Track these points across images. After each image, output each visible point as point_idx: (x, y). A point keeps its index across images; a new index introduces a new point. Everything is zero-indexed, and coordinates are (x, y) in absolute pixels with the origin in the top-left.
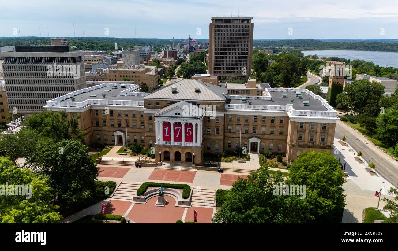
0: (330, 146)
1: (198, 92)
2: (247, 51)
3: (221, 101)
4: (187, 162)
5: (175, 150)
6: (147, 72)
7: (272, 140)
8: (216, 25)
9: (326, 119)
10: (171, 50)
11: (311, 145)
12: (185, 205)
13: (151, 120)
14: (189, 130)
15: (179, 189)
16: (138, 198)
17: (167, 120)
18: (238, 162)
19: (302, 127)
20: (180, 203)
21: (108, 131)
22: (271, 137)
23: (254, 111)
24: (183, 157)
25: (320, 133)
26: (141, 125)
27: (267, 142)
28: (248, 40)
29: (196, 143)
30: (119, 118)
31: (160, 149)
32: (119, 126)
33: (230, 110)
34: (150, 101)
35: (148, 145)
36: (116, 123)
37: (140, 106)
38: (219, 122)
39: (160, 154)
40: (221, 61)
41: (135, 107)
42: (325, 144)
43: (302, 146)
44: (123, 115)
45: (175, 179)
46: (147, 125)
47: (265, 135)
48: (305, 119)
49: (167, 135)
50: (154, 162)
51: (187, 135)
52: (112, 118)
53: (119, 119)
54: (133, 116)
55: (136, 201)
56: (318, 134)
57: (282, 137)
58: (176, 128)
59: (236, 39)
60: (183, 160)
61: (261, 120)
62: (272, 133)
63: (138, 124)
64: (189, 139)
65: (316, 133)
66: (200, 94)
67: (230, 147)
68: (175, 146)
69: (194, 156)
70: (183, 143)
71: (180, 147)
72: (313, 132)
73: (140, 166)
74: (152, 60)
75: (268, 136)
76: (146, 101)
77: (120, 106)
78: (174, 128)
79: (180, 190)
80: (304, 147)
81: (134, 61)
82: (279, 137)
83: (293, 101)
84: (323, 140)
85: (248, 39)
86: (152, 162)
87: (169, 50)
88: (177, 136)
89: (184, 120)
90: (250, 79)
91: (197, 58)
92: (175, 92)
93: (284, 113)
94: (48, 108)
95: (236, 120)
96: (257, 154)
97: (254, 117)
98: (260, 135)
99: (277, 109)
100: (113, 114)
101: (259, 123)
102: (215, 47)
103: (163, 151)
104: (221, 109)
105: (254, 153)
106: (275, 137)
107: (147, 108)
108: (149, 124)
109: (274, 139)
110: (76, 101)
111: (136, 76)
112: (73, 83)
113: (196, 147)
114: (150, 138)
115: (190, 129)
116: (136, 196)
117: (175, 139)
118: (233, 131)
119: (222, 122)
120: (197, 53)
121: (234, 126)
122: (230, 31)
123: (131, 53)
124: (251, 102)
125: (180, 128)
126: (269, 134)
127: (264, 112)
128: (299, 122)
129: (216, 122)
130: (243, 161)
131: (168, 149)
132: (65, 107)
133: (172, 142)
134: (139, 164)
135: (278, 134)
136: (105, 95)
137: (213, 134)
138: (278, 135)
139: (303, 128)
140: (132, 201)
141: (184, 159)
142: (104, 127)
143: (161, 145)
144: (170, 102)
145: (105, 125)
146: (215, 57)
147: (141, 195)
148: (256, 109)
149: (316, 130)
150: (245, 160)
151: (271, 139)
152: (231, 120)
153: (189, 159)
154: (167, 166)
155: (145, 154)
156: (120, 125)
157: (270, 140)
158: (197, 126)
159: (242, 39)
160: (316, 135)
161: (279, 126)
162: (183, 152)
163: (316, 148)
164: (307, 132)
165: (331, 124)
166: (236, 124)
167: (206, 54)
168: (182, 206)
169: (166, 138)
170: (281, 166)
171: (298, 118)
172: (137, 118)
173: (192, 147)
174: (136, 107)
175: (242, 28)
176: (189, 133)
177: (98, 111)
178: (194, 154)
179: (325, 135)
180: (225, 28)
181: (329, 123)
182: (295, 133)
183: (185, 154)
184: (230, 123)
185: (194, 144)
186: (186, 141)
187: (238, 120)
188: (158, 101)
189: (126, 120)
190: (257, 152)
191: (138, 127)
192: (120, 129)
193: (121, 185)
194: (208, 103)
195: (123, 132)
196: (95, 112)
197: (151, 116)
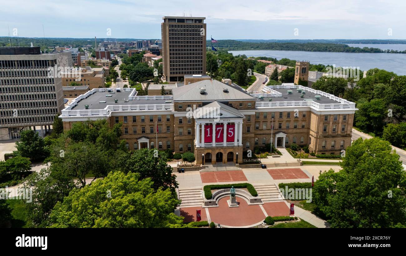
0: (349, 134)
1: (226, 91)
2: (202, 51)
3: (253, 99)
4: (229, 162)
5: (217, 151)
6: (95, 75)
7: (295, 134)
8: (170, 25)
9: (347, 111)
10: (104, 50)
11: (334, 135)
12: (257, 202)
13: (182, 123)
14: (230, 130)
15: (242, 188)
16: (210, 202)
17: (210, 121)
18: (273, 157)
19: (326, 119)
20: (252, 201)
21: (130, 139)
22: (295, 131)
23: (280, 107)
24: (225, 157)
25: (342, 123)
26: (167, 130)
27: (291, 136)
28: (202, 40)
29: (238, 142)
30: (143, 124)
31: (202, 151)
32: (143, 133)
33: (258, 108)
34: (181, 103)
35: (178, 149)
36: (139, 129)
37: (166, 109)
38: (250, 121)
39: (203, 157)
41: (161, 111)
42: (346, 133)
43: (327, 136)
44: (147, 122)
45: (228, 179)
46: (177, 128)
47: (290, 130)
48: (330, 111)
49: (209, 135)
50: (196, 166)
51: (229, 135)
52: (135, 124)
53: (143, 125)
54: (159, 121)
55: (208, 205)
56: (340, 125)
57: (305, 130)
58: (218, 129)
59: (190, 39)
60: (225, 160)
61: (285, 116)
62: (295, 127)
63: (164, 128)
64: (231, 139)
65: (338, 123)
66: (229, 93)
67: (257, 144)
68: (217, 148)
69: (237, 155)
70: (225, 143)
71: (222, 148)
72: (336, 123)
73: (183, 172)
74: (86, 62)
75: (292, 130)
76: (177, 104)
77: (144, 110)
78: (216, 130)
79: (244, 189)
80: (329, 137)
81: (68, 64)
82: (302, 131)
83: (303, 97)
84: (343, 129)
85: (202, 39)
86: (193, 165)
87: (101, 51)
88: (219, 137)
89: (227, 120)
91: (134, 59)
92: (203, 93)
93: (307, 107)
94: (65, 118)
95: (263, 117)
96: (284, 148)
97: (280, 113)
98: (285, 130)
99: (300, 105)
100: (136, 120)
101: (285, 118)
102: (170, 47)
103: (205, 153)
104: (253, 107)
105: (281, 148)
106: (298, 131)
107: (178, 111)
108: (179, 127)
109: (297, 133)
110: (90, 109)
111: (85, 80)
112: (54, 89)
113: (239, 146)
114: (180, 142)
115: (232, 129)
116: (206, 200)
117: (217, 140)
118: (260, 128)
119: (253, 120)
120: (132, 54)
121: (261, 123)
122: (185, 31)
123: (63, 55)
124: (271, 100)
125: (221, 128)
126: (293, 129)
127: (289, 108)
128: (325, 115)
129: (248, 121)
130: (277, 156)
131: (210, 151)
132: (85, 116)
133: (214, 144)
134: (182, 169)
135: (301, 127)
136: (117, 100)
137: (245, 132)
138: (301, 128)
139: (327, 120)
140: (204, 206)
141: (226, 160)
142: (125, 134)
143: (203, 147)
144: (202, 103)
145: (127, 132)
146: (170, 58)
147: (211, 199)
148: (282, 105)
149: (339, 121)
150: (277, 155)
151: (295, 133)
152: (259, 118)
153: (231, 158)
154: (211, 168)
155: (180, 158)
156: (143, 132)
157: (294, 134)
158: (239, 125)
159: (196, 39)
160: (338, 126)
161: (302, 120)
162: (225, 153)
163: (339, 137)
164: (331, 123)
165: (351, 114)
166: (263, 122)
167: (142, 54)
168: (255, 204)
169: (208, 140)
170: (310, 156)
171: (324, 111)
172: (163, 123)
173: (234, 146)
174: (163, 111)
175: (196, 29)
176: (231, 134)
177: (118, 117)
178: (237, 153)
179: (345, 125)
180: (179, 28)
181: (349, 114)
182: (321, 125)
183: (227, 155)
184: (258, 121)
185: (236, 143)
186: (227, 141)
187: (265, 117)
188: (190, 103)
189: (150, 125)
190: (283, 147)
191: (163, 132)
192: (144, 135)
193: (180, 192)
194: (240, 102)
195: (147, 138)
196: (115, 120)
197: (182, 120)
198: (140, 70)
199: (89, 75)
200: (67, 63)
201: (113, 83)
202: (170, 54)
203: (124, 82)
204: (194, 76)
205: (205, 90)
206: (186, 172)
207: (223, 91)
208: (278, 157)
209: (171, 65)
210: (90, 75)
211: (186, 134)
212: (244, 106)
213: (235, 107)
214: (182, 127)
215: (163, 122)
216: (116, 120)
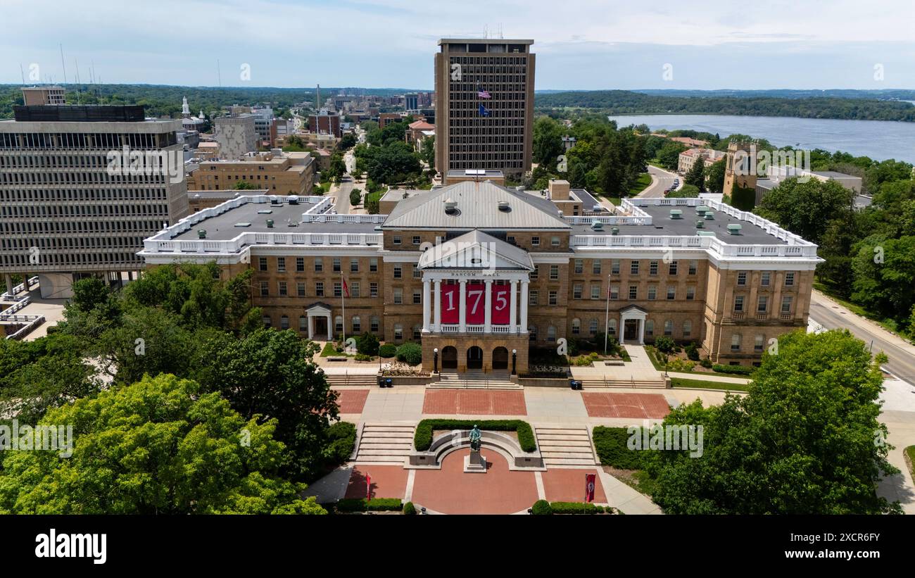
0: (801, 319)
1: (505, 209)
2: (523, 116)
3: (564, 228)
4: (496, 371)
5: (470, 344)
6: (290, 167)
7: (670, 314)
8: (451, 58)
9: (795, 263)
10: (326, 114)
11: (762, 319)
12: (532, 466)
13: (400, 276)
14: (501, 296)
15: (506, 430)
16: (422, 458)
17: (453, 274)
18: (606, 364)
19: (742, 282)
20: (519, 461)
21: (291, 307)
22: (669, 305)
23: (632, 248)
24: (488, 359)
25: (782, 292)
26: (372, 291)
27: (659, 318)
28: (523, 92)
29: (518, 326)
30: (318, 276)
31: (434, 343)
32: (318, 294)
33: (579, 248)
34: (397, 233)
35: (392, 335)
36: (310, 287)
37: (369, 245)
38: (557, 277)
39: (436, 355)
40: (464, 140)
41: (357, 249)
42: (792, 317)
43: (742, 322)
44: (328, 272)
45: (483, 409)
46: (391, 288)
47: (656, 303)
48: (752, 262)
49: (451, 308)
50: (420, 375)
51: (497, 308)
52: (302, 276)
53: (317, 279)
54: (352, 270)
55: (417, 464)
56: (777, 296)
57: (694, 306)
58: (471, 293)
59: (498, 90)
60: (487, 365)
61: (646, 270)
62: (671, 297)
63: (364, 287)
64: (501, 317)
65: (773, 293)
66: (510, 213)
67: (578, 332)
68: (469, 336)
69: (514, 356)
70: (488, 327)
71: (481, 336)
72: (766, 291)
73: (390, 385)
74: (285, 138)
75: (661, 303)
76: (389, 234)
77: (321, 246)
78: (467, 294)
79: (508, 432)
80: (748, 325)
81: (245, 143)
82: (686, 306)
83: (703, 226)
84: (786, 307)
85: (524, 90)
86: (414, 373)
87: (321, 115)
88: (474, 312)
90: (553, 180)
91: (389, 134)
92: (452, 211)
93: (699, 252)
94: (149, 256)
95: (591, 271)
96: (640, 345)
97: (633, 262)
98: (645, 303)
99: (683, 244)
100: (303, 266)
101: (644, 275)
102: (451, 107)
103: (442, 347)
104: (563, 246)
105: (633, 344)
106: (677, 306)
107: (391, 250)
108: (395, 286)
109: (674, 311)
110: (208, 239)
111: (266, 177)
112: (165, 195)
113: (519, 334)
114: (397, 319)
115: (505, 293)
116: (414, 452)
117: (470, 319)
118: (584, 296)
119: (564, 277)
120: (386, 122)
121: (587, 284)
122: (485, 72)
123: (236, 123)
124: (618, 231)
125: (480, 292)
126: (665, 300)
127: (655, 251)
128: (737, 271)
129: (552, 277)
130: (616, 362)
131: (453, 343)
132: (191, 254)
133: (462, 327)
134: (388, 379)
135: (685, 298)
136: (273, 222)
137: (544, 304)
138: (684, 301)
139: (744, 283)
140: (407, 465)
141: (490, 364)
142: (281, 297)
143: (436, 334)
144: (445, 233)
145: (283, 292)
146: (451, 131)
147: (427, 450)
148: (637, 244)
149: (774, 286)
150: (619, 360)
151: (669, 311)
152: (581, 272)
153: (502, 362)
154: (453, 380)
155: (391, 356)
156: (320, 292)
157: (667, 314)
158: (519, 286)
159: (510, 90)
160: (772, 299)
161: (687, 282)
162: (488, 349)
163: (773, 325)
164: (754, 291)
165: (805, 272)
166: (592, 281)
167: (407, 123)
168: (526, 469)
169: (450, 317)
170: (699, 368)
171: (736, 262)
172: (363, 274)
173: (508, 334)
174: (361, 249)
175: (511, 65)
176: (501, 304)
177: (266, 259)
178: (514, 351)
179: (790, 298)
180: (472, 65)
181: (800, 271)
182: (729, 294)
183: (492, 352)
184: (579, 279)
185: (512, 328)
186: (493, 322)
187: (597, 271)
188: (418, 233)
189: (334, 279)
190: (639, 342)
191: (363, 296)
192: (320, 300)
193: (366, 429)
194: (534, 234)
195: (328, 306)
196: (259, 264)
197: (400, 269)
198: (391, 158)
199: (275, 166)
200: (244, 140)
201: (333, 185)
202: (451, 123)
203: (356, 183)
204: (468, 171)
205: (456, 204)
206: (396, 387)
207: (497, 208)
208: (619, 365)
209: (451, 148)
210: (277, 166)
211: (410, 303)
212: (542, 244)
213: (522, 245)
214: (401, 286)
215: (362, 272)
216: (262, 264)
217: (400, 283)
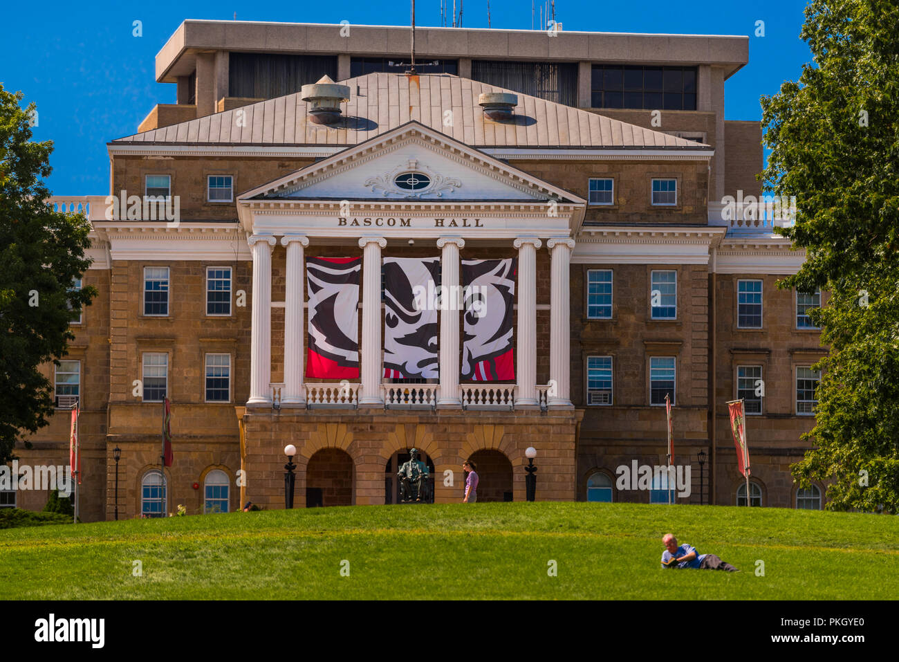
3: (690, 148)
5: (394, 442)
13: (164, 309)
17: (343, 221)
29: (544, 388)
31: (282, 437)
34: (160, 163)
39: (291, 464)
46: (132, 347)
66: (520, 124)
68: (392, 413)
69: (531, 467)
70: (449, 390)
71: (429, 418)
76: (134, 167)
95: (788, 318)
103: (309, 446)
104: (688, 209)
108: (147, 341)
119: (694, 306)
131: (341, 438)
133: (371, 388)
137: (633, 400)
143: (290, 407)
158: (543, 258)
162: (451, 454)
173: (515, 411)
178: (530, 452)
185: (525, 390)
186: (468, 376)
188: (226, 164)
194: (595, 168)
197: (165, 284)
207: (481, 114)
211: (195, 397)
212: (622, 200)
214: (167, 342)
217: (167, 330)
